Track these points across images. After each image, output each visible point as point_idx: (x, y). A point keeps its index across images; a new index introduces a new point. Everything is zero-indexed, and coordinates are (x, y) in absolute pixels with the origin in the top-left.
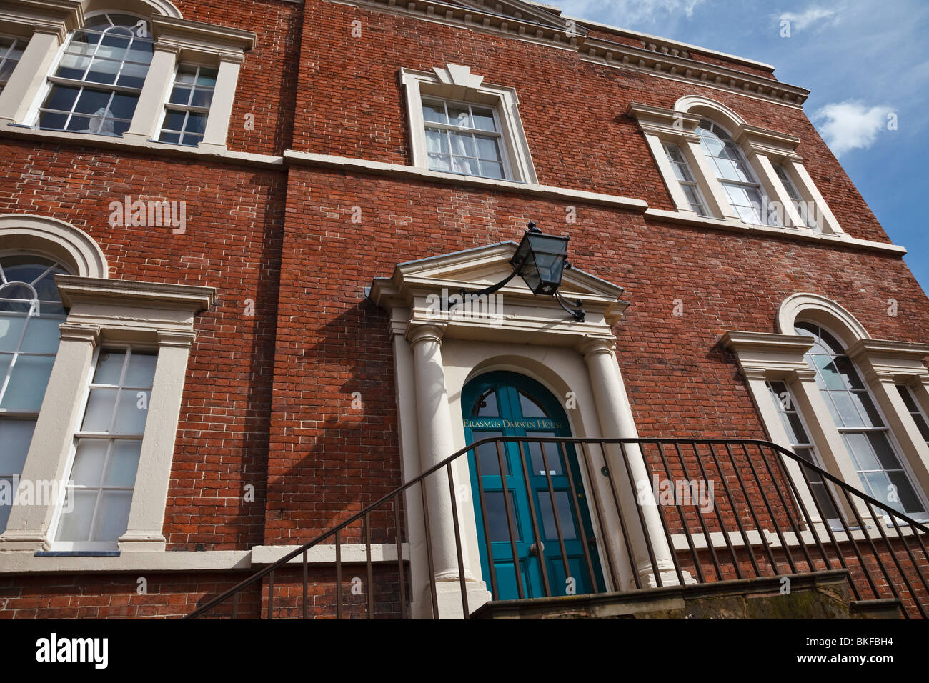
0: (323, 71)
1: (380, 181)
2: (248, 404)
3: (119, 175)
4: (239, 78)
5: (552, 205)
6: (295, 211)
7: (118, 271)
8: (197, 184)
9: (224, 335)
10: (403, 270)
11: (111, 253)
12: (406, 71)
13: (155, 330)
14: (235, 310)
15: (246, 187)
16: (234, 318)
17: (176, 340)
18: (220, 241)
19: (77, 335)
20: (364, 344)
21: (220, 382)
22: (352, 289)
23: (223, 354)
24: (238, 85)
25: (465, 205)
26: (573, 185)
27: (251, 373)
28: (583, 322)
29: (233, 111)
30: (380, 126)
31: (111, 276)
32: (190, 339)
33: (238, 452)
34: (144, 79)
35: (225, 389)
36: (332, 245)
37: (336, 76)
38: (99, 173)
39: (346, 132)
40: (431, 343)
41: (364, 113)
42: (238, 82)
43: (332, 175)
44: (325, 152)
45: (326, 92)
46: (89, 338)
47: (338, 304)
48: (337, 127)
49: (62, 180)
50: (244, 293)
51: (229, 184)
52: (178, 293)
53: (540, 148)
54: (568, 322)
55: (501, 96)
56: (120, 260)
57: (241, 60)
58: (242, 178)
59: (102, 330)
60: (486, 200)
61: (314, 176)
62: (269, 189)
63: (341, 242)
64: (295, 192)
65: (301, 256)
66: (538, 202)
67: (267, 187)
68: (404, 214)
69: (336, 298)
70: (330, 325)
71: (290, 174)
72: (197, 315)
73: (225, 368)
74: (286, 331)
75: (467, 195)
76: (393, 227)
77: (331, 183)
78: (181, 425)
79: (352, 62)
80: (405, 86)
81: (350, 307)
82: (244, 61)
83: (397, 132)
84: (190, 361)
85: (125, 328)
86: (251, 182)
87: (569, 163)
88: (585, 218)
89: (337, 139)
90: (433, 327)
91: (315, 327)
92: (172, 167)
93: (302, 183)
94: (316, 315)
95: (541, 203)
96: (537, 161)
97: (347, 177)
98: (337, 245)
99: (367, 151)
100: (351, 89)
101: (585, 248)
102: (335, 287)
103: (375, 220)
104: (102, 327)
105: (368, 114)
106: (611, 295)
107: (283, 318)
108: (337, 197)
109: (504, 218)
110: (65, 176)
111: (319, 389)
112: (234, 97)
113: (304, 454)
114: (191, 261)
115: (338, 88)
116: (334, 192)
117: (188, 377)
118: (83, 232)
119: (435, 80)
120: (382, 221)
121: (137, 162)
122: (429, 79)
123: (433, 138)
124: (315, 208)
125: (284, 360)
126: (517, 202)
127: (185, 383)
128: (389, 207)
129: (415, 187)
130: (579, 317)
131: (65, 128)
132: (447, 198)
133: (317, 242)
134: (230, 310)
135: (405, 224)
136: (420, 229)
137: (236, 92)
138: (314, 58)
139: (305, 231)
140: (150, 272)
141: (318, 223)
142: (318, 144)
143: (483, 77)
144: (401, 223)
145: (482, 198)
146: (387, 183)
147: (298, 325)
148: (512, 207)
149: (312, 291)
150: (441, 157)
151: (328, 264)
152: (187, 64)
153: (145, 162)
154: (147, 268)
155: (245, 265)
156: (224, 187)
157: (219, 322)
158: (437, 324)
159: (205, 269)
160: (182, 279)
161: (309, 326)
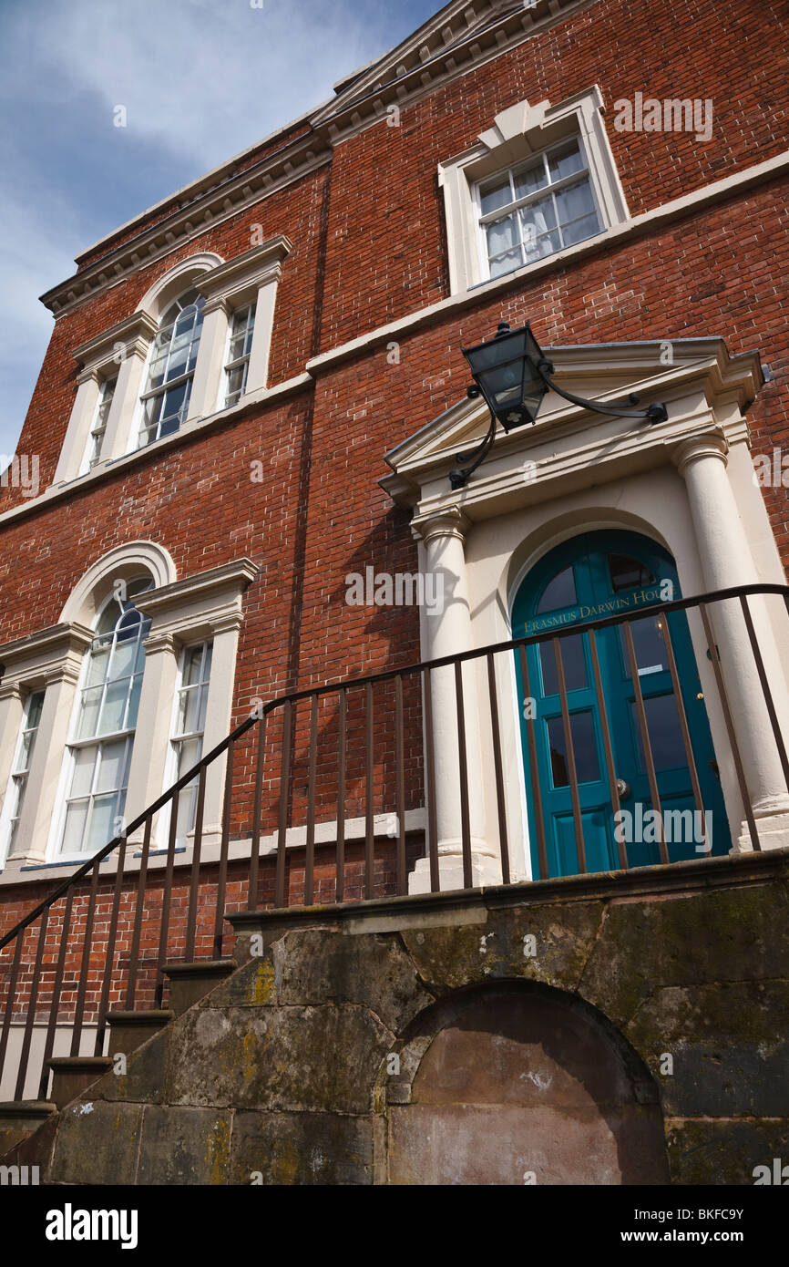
0: (353, 233)
1: (413, 340)
2: (288, 673)
3: (183, 469)
4: (277, 297)
5: (652, 241)
6: (322, 429)
7: (183, 570)
8: (241, 445)
9: (267, 603)
10: (392, 461)
11: (177, 556)
12: (444, 166)
13: (207, 622)
14: (276, 572)
15: (286, 423)
16: (276, 581)
17: (226, 625)
18: (262, 499)
19: (155, 647)
20: (392, 564)
21: (264, 656)
22: (379, 499)
23: (267, 625)
24: (276, 306)
25: (521, 313)
26: (694, 184)
27: (290, 637)
28: (666, 420)
29: (273, 340)
30: (414, 264)
31: (179, 578)
32: (237, 620)
33: (280, 729)
34: (196, 358)
35: (267, 663)
36: (359, 452)
37: (366, 229)
38: (168, 477)
39: (375, 297)
40: (438, 541)
41: (396, 258)
42: (277, 301)
43: (360, 363)
44: (354, 337)
45: (354, 259)
46: (163, 648)
47: (365, 525)
48: (366, 296)
49: (143, 499)
50: (284, 549)
51: (270, 428)
52: (219, 576)
53: (637, 156)
54: (637, 432)
55: (578, 111)
56: (185, 559)
57: (276, 274)
58: (279, 415)
59: (174, 635)
60: (550, 288)
61: (341, 375)
62: (306, 414)
63: (369, 444)
64: (321, 407)
65: (327, 483)
66: (629, 249)
67: (303, 413)
68: (440, 369)
69: (362, 519)
70: (356, 554)
71: (317, 387)
72: (244, 591)
73: (268, 640)
74: (312, 579)
75: (522, 298)
76: (428, 392)
77: (359, 374)
78: (234, 714)
79: (383, 197)
80: (442, 187)
81: (378, 522)
82: (280, 274)
83: (435, 259)
84: (240, 643)
85: (189, 627)
86: (289, 415)
87: (688, 150)
88: (710, 231)
89: (365, 313)
90: (438, 519)
91: (339, 564)
92: (223, 437)
93: (328, 391)
94: (341, 548)
95: (636, 247)
96: (632, 180)
97: (376, 356)
98: (364, 450)
99: (399, 307)
100: (381, 235)
101: (710, 283)
102: (361, 505)
103: (407, 395)
104: (172, 633)
105: (402, 255)
106: (705, 356)
107: (309, 564)
108: (365, 388)
109: (576, 303)
110: (145, 493)
111: (343, 636)
112: (272, 322)
113: (327, 719)
114: (238, 533)
115: (368, 243)
116: (363, 383)
117: (238, 659)
118: (157, 545)
119: (484, 151)
120: (415, 393)
121: (196, 447)
122: (477, 155)
123: (500, 233)
124: (342, 416)
125: (310, 612)
126: (597, 266)
127: (237, 667)
128: (423, 369)
129: (454, 324)
130: (658, 416)
131: (158, 437)
132: (496, 316)
133: (342, 457)
134: (272, 573)
135: (442, 382)
136: (458, 381)
137: (275, 316)
138: (341, 223)
139: (331, 450)
140: (207, 562)
141: (345, 432)
142: (345, 331)
143: (547, 101)
144: (437, 384)
145: (545, 290)
146: (422, 337)
147: (324, 568)
148: (590, 279)
149: (337, 520)
150: (512, 253)
151: (354, 480)
152: (240, 309)
153: (201, 445)
154: (205, 558)
155: (284, 516)
156: (266, 435)
157: (263, 591)
158: (442, 513)
159: (250, 538)
160: (231, 557)
161: (334, 565)
